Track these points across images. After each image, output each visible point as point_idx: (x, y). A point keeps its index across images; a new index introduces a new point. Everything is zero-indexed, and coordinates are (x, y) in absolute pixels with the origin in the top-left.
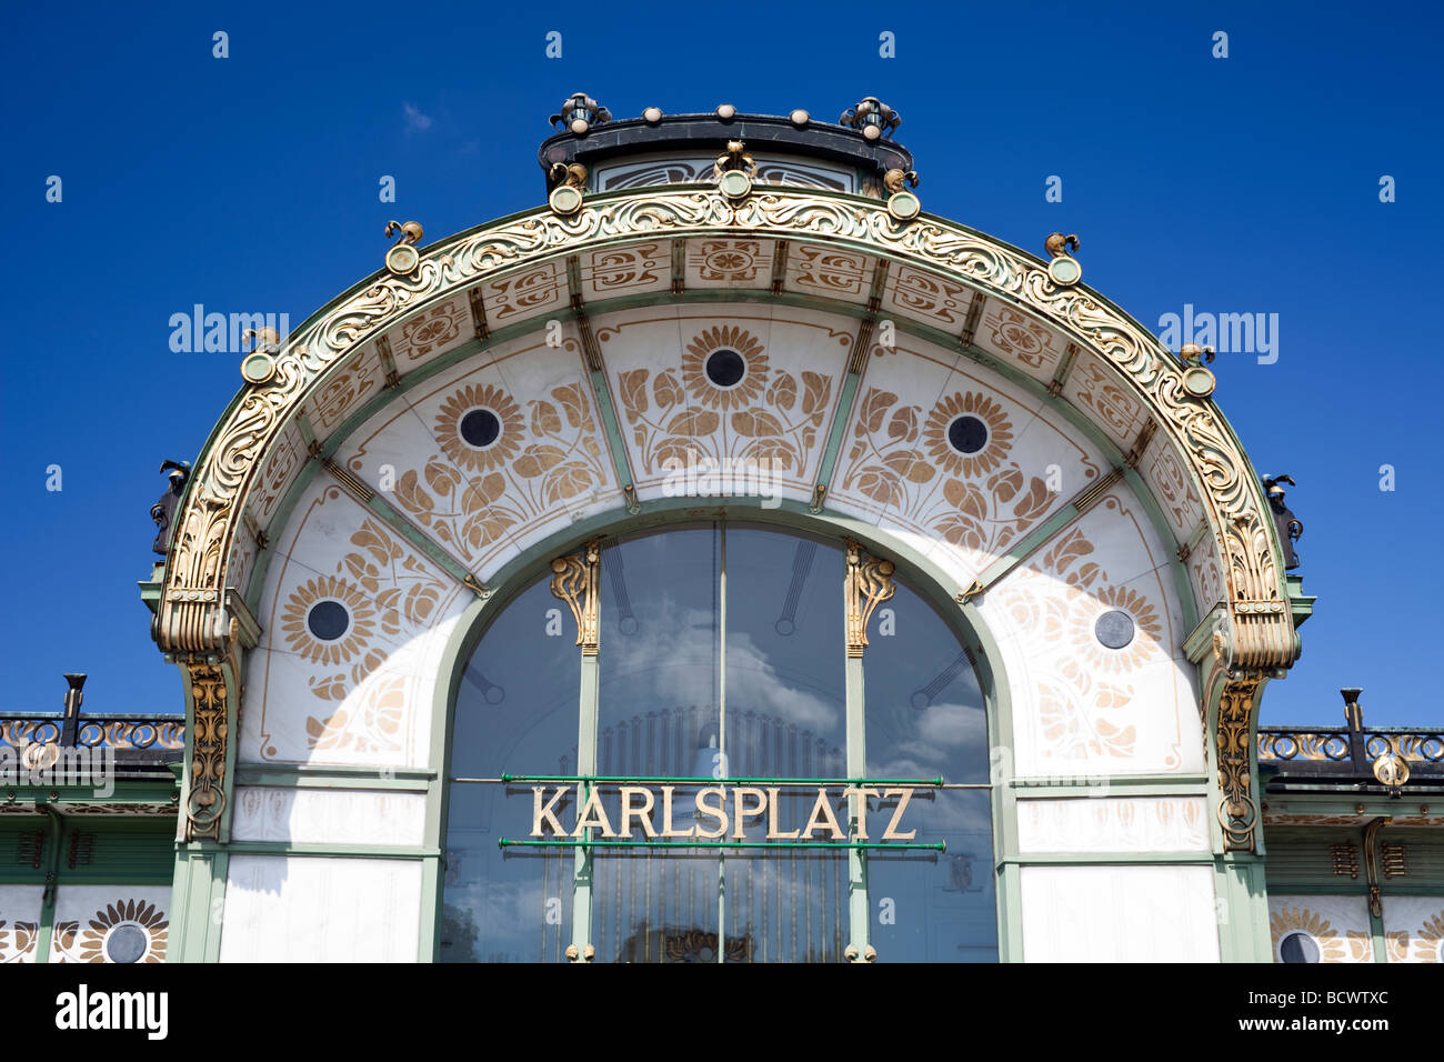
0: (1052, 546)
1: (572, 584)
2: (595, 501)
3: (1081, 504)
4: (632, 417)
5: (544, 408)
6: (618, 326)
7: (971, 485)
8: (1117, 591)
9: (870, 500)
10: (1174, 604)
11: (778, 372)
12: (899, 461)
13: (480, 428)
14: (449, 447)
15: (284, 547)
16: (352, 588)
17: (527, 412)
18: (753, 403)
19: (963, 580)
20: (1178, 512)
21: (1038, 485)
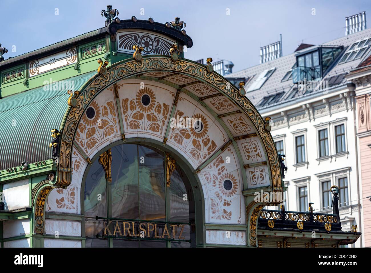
0: (215, 161)
1: (105, 160)
2: (115, 137)
4: (124, 113)
5: (105, 108)
6: (123, 84)
7: (198, 141)
8: (229, 174)
9: (176, 143)
10: (241, 179)
11: (158, 103)
12: (183, 132)
13: (91, 113)
14: (83, 118)
17: (101, 109)
18: (152, 111)
19: (195, 168)
20: (249, 156)
21: (213, 142)
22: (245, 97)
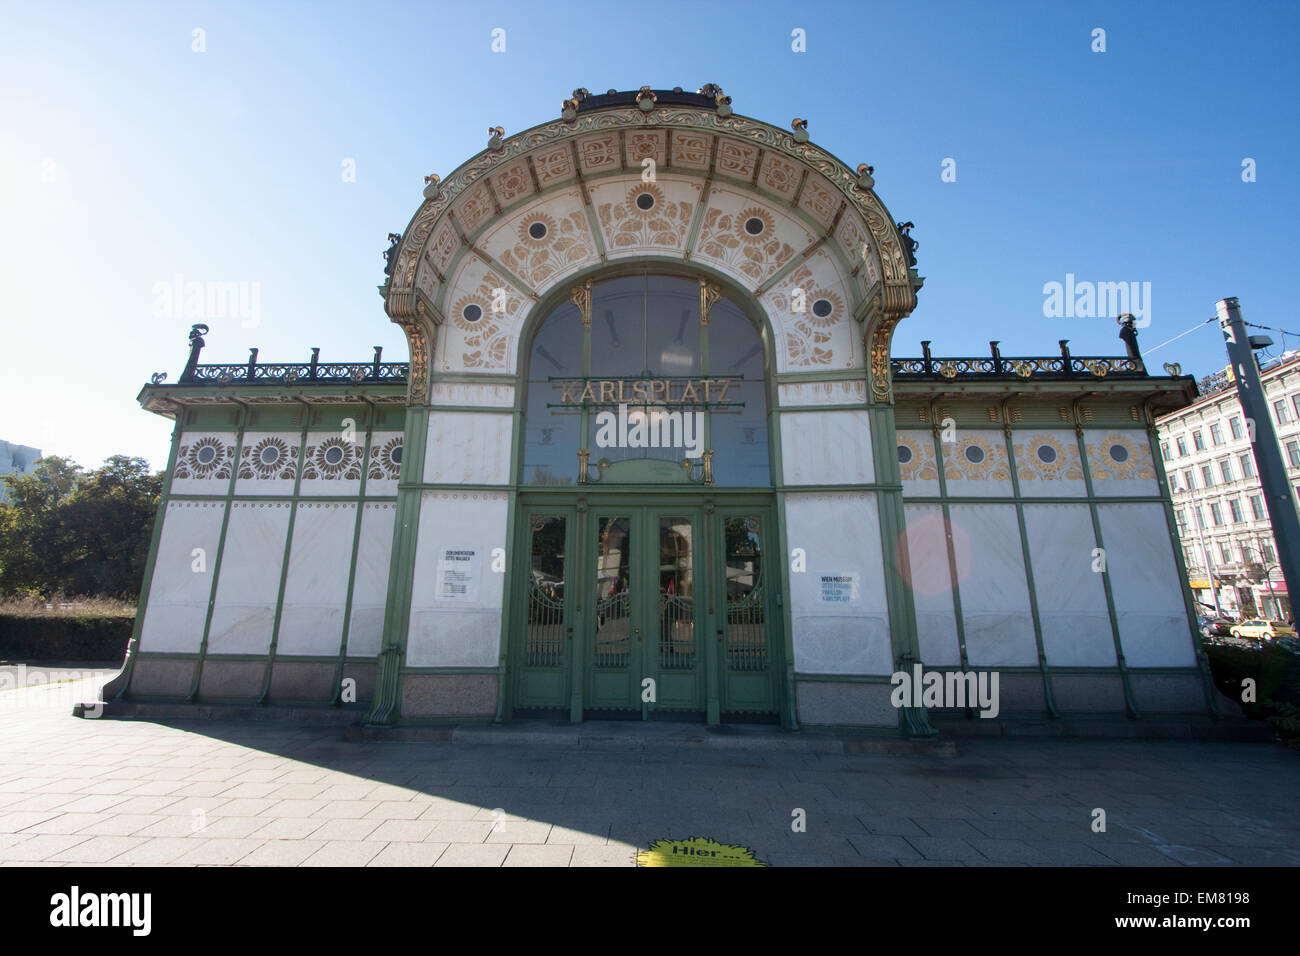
0: (793, 273)
1: (580, 299)
2: (589, 260)
3: (806, 254)
5: (566, 222)
6: (598, 185)
7: (756, 248)
8: (823, 291)
9: (710, 257)
10: (850, 296)
11: (669, 202)
12: (723, 239)
13: (538, 231)
14: (524, 240)
15: (453, 282)
16: (483, 299)
17: (558, 224)
18: (658, 216)
19: (752, 289)
20: (853, 251)
21: (787, 247)
22: (808, 142)
